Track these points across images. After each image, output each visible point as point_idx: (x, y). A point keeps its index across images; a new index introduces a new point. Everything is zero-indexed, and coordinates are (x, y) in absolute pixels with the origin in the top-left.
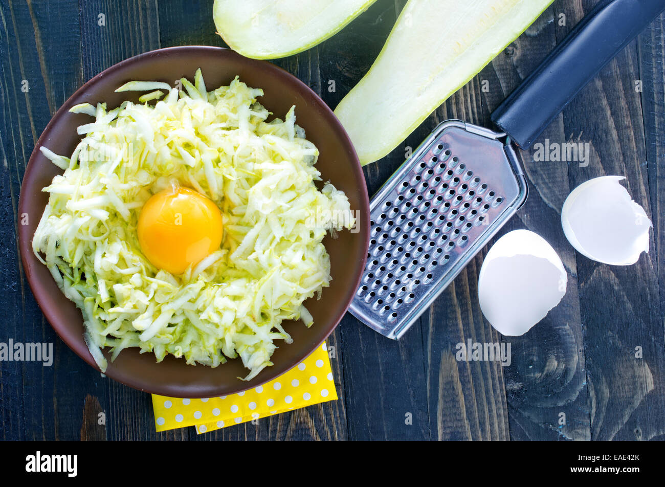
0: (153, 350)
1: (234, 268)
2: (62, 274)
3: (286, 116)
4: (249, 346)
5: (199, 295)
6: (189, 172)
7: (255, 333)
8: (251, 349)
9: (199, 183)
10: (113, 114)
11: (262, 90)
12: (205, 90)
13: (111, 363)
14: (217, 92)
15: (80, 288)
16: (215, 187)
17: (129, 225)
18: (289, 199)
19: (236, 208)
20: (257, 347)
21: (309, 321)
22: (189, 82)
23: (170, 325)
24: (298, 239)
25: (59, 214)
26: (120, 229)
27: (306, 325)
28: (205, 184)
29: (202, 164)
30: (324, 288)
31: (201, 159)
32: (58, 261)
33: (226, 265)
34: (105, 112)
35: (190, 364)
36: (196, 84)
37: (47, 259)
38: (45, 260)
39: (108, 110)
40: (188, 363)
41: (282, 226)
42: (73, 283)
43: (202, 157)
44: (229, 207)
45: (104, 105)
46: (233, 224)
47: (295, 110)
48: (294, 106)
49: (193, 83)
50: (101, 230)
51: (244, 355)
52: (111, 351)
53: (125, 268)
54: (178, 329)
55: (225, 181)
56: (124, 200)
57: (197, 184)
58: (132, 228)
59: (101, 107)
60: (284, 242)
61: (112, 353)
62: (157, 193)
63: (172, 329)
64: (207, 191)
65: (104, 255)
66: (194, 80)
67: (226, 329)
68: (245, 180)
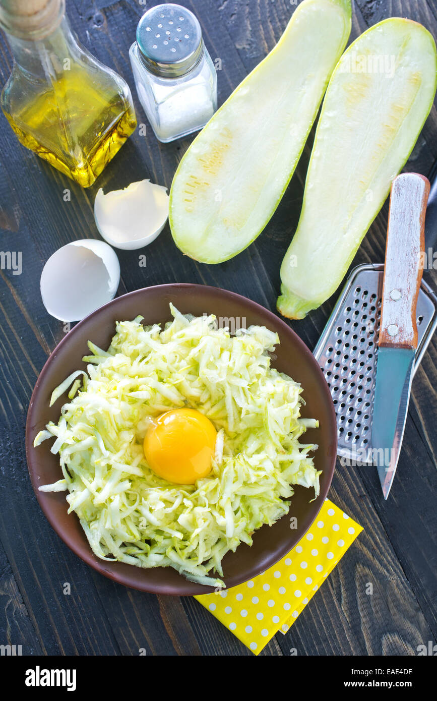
0: (240, 541)
1: (237, 435)
2: (134, 556)
3: (172, 314)
4: (297, 473)
5: (236, 472)
6: (151, 404)
7: (292, 462)
8: (300, 473)
9: (163, 405)
10: (62, 423)
11: (140, 316)
12: (104, 352)
13: (223, 578)
14: (114, 344)
15: (156, 550)
16: (175, 397)
17: (146, 477)
18: (228, 357)
19: (201, 398)
20: (302, 469)
21: (314, 423)
22: (89, 356)
23: (236, 512)
24: (258, 376)
25: (94, 518)
26: (142, 486)
27: (315, 427)
28: (168, 402)
29: (155, 390)
30: (301, 395)
31: (151, 388)
32: (124, 550)
33: (231, 439)
34: (56, 426)
35: (273, 525)
36: (94, 353)
37: (115, 556)
38: (114, 558)
39: (56, 424)
40: (270, 525)
41: (241, 377)
42: (146, 554)
43: (150, 386)
44: (196, 402)
45: (51, 423)
46: (209, 410)
47: (174, 305)
48: (171, 304)
49: (93, 354)
50: (132, 498)
51: (299, 482)
52: (214, 572)
53: (172, 506)
54: (243, 509)
55: (179, 388)
56: (128, 463)
57: (163, 406)
58: (151, 476)
59: (50, 426)
60: (252, 387)
61: (216, 572)
62: (144, 436)
63: (239, 514)
64: (173, 405)
65: (151, 510)
66: (91, 352)
67: (274, 475)
68: (188, 375)
